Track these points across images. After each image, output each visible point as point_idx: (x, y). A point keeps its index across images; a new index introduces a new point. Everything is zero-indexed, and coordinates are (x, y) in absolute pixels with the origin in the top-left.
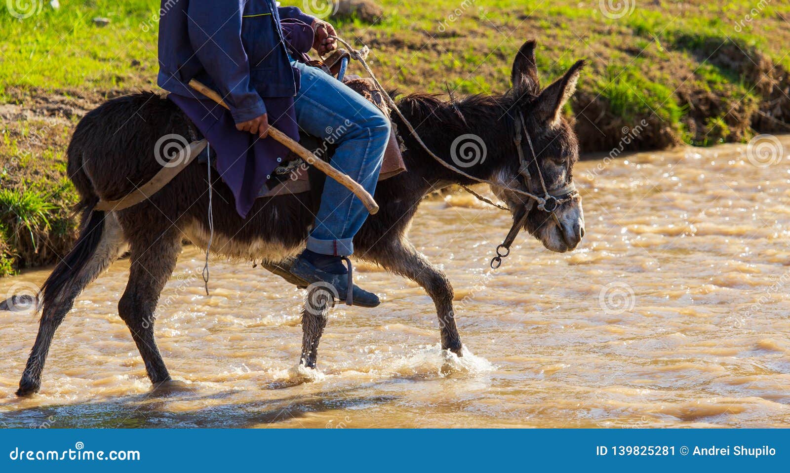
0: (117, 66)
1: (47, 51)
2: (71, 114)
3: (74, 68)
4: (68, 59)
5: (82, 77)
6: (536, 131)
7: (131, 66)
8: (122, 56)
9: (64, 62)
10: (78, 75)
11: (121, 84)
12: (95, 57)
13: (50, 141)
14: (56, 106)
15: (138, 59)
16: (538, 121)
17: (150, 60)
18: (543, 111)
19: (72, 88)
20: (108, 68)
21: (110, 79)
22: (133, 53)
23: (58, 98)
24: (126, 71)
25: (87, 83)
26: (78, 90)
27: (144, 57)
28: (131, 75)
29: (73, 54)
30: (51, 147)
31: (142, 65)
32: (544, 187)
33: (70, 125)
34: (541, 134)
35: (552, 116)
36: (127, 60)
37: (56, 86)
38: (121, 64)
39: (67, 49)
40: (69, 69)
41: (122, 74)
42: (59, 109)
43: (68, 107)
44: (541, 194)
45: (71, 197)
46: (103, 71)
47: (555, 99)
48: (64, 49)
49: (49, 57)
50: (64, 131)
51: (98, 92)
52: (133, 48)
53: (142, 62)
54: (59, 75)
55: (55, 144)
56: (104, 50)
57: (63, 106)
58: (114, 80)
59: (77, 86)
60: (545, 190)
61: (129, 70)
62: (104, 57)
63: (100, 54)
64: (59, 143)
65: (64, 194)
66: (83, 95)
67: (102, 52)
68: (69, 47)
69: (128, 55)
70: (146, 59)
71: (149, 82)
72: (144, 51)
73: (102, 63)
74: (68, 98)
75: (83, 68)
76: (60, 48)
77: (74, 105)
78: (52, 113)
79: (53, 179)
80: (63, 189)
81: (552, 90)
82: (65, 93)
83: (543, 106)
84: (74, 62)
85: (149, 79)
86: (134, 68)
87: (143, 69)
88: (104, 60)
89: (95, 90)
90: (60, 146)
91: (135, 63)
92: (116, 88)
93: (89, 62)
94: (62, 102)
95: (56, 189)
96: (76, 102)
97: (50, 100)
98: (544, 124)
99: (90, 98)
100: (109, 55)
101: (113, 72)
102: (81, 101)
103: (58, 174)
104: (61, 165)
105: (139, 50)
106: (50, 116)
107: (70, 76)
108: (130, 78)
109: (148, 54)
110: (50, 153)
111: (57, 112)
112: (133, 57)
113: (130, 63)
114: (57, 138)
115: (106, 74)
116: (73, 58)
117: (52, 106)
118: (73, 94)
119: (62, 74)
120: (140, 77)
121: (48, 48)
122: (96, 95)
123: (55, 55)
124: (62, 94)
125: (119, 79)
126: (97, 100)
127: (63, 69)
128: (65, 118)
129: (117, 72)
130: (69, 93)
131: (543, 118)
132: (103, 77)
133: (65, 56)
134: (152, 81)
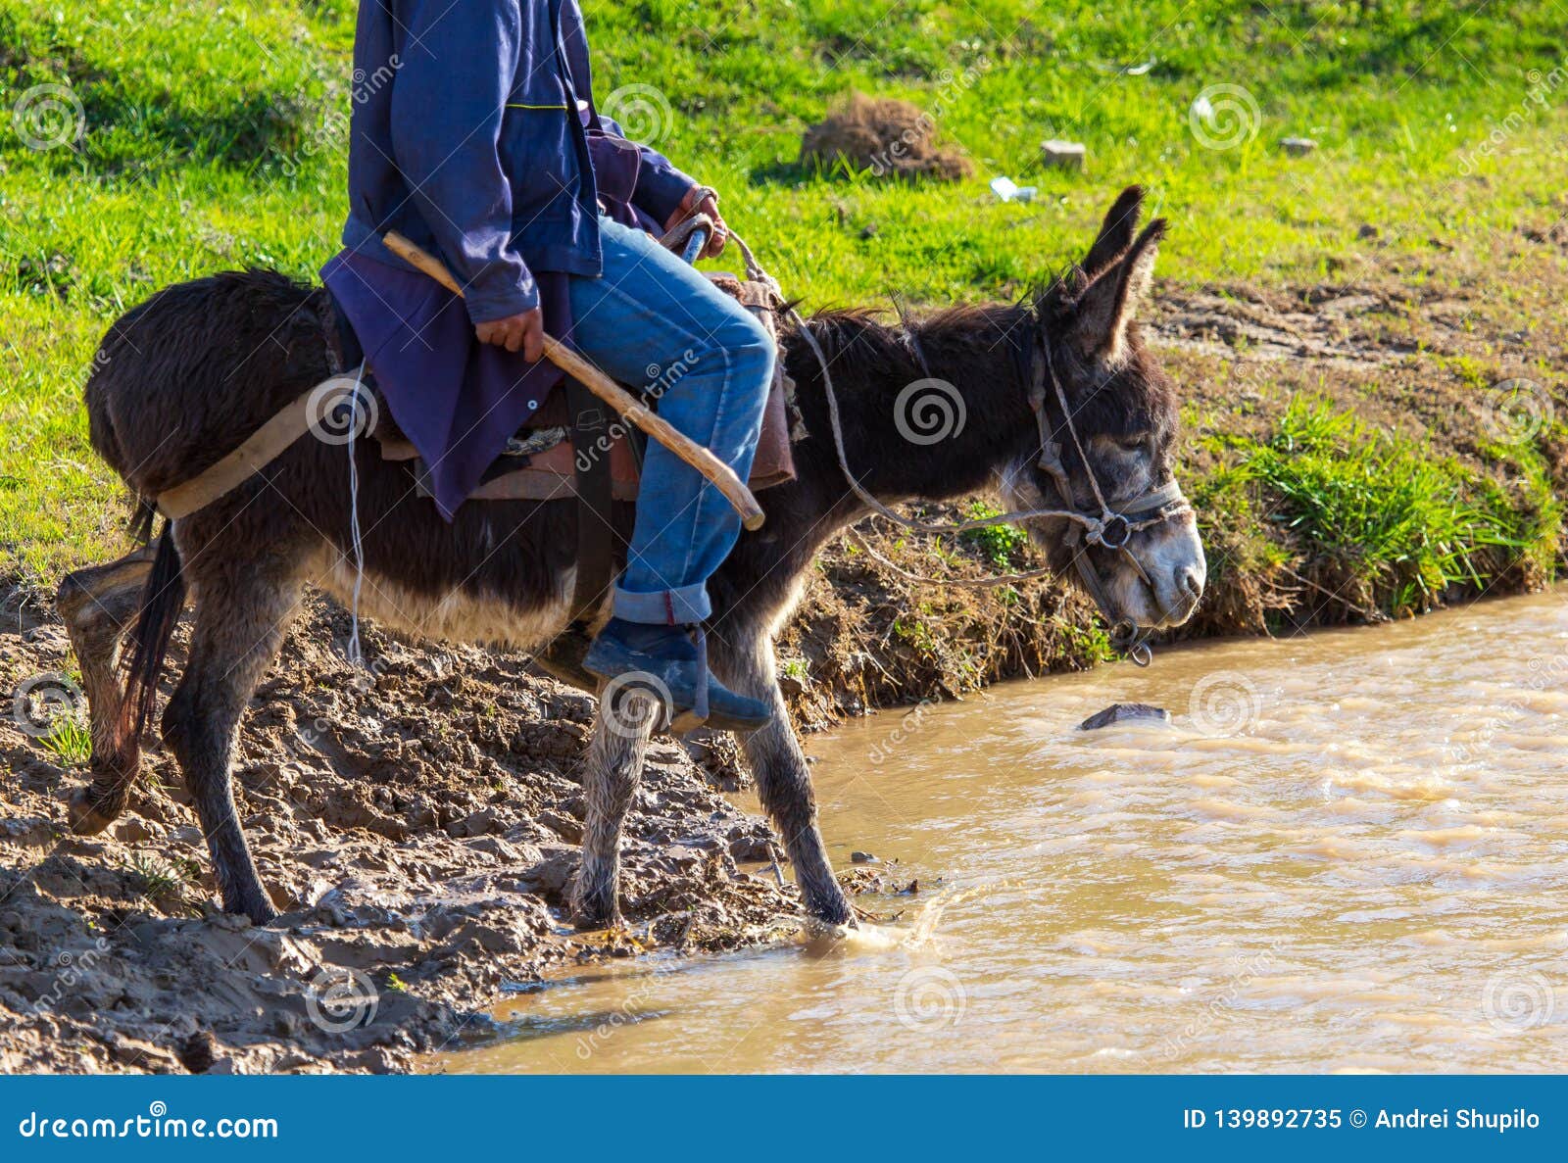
0: (1330, 237)
1: (1187, 206)
2: (1234, 334)
3: (1240, 239)
4: (1230, 222)
5: (1258, 259)
6: (1075, 377)
7: (1358, 239)
8: (1341, 216)
9: (1222, 229)
10: (1249, 254)
11: (1338, 274)
12: (1284, 218)
13: (1192, 390)
14: (1203, 319)
15: (1372, 224)
16: (1076, 356)
17: (1397, 225)
18: (1087, 334)
19: (1238, 282)
20: (1310, 241)
21: (1316, 263)
22: (1364, 211)
23: (1208, 301)
24: (1348, 248)
25: (1269, 271)
26: (1250, 286)
27: (1385, 219)
28: (1358, 256)
29: (1240, 212)
30: (1193, 402)
31: (1381, 237)
32: (1099, 496)
33: (1232, 357)
34: (1086, 382)
35: (1107, 343)
36: (1351, 225)
37: (1205, 276)
38: (1336, 233)
39: (1228, 201)
40: (1232, 243)
41: (1339, 255)
42: (1210, 324)
43: (1230, 320)
44: (1092, 509)
45: (1233, 504)
46: (1300, 247)
47: (1111, 304)
48: (1222, 202)
49: (1191, 217)
50: (1219, 369)
51: (1290, 289)
52: (1363, 200)
53: (1380, 228)
54: (1211, 254)
55: (1201, 395)
56: (1303, 205)
57: (1219, 318)
58: (1324, 264)
59: (1248, 277)
60: (1102, 502)
61: (1354, 245)
62: (1304, 218)
63: (1296, 213)
64: (1209, 394)
65: (1219, 498)
66: (1259, 297)
67: (1299, 208)
68: (1230, 198)
69: (1352, 216)
70: (1389, 225)
71: (1396, 271)
72: (1386, 206)
73: (1299, 230)
74: (1228, 302)
75: (1260, 239)
76: (1213, 199)
77: (1241, 316)
78: (1197, 331)
79: (1197, 466)
80: (1218, 487)
81: (1103, 287)
82: (1223, 292)
83: (1089, 323)
84: (1240, 227)
85: (1396, 265)
86: (1364, 241)
87: (1382, 244)
88: (1303, 224)
89: (1284, 286)
90: (1211, 399)
91: (1367, 232)
92: (1327, 282)
93: (1271, 227)
94: (1217, 309)
95: (1203, 487)
96: (1246, 311)
97: (1193, 306)
98: (1090, 361)
99: (1273, 303)
100: (1314, 214)
101: (1321, 249)
102: (1255, 307)
103: (1208, 457)
104: (1214, 440)
105: (1374, 204)
106: (1192, 337)
107: (1233, 257)
108: (1356, 262)
109: (1394, 213)
110: (1191, 413)
111: (1205, 331)
112: (1362, 219)
113: (1356, 231)
114: (1206, 384)
115: (1307, 253)
116: (1239, 220)
117: (1195, 318)
118: (1240, 294)
119: (1218, 252)
120: (1377, 260)
121: (1189, 199)
122: (1285, 295)
123: (1203, 212)
124: (1216, 294)
125: (1334, 264)
126: (1289, 306)
127: (1219, 242)
128: (1222, 343)
129: (1330, 250)
130: (1230, 292)
131: (1089, 349)
132: (1301, 259)
133: (1222, 215)
134: (1401, 268)
